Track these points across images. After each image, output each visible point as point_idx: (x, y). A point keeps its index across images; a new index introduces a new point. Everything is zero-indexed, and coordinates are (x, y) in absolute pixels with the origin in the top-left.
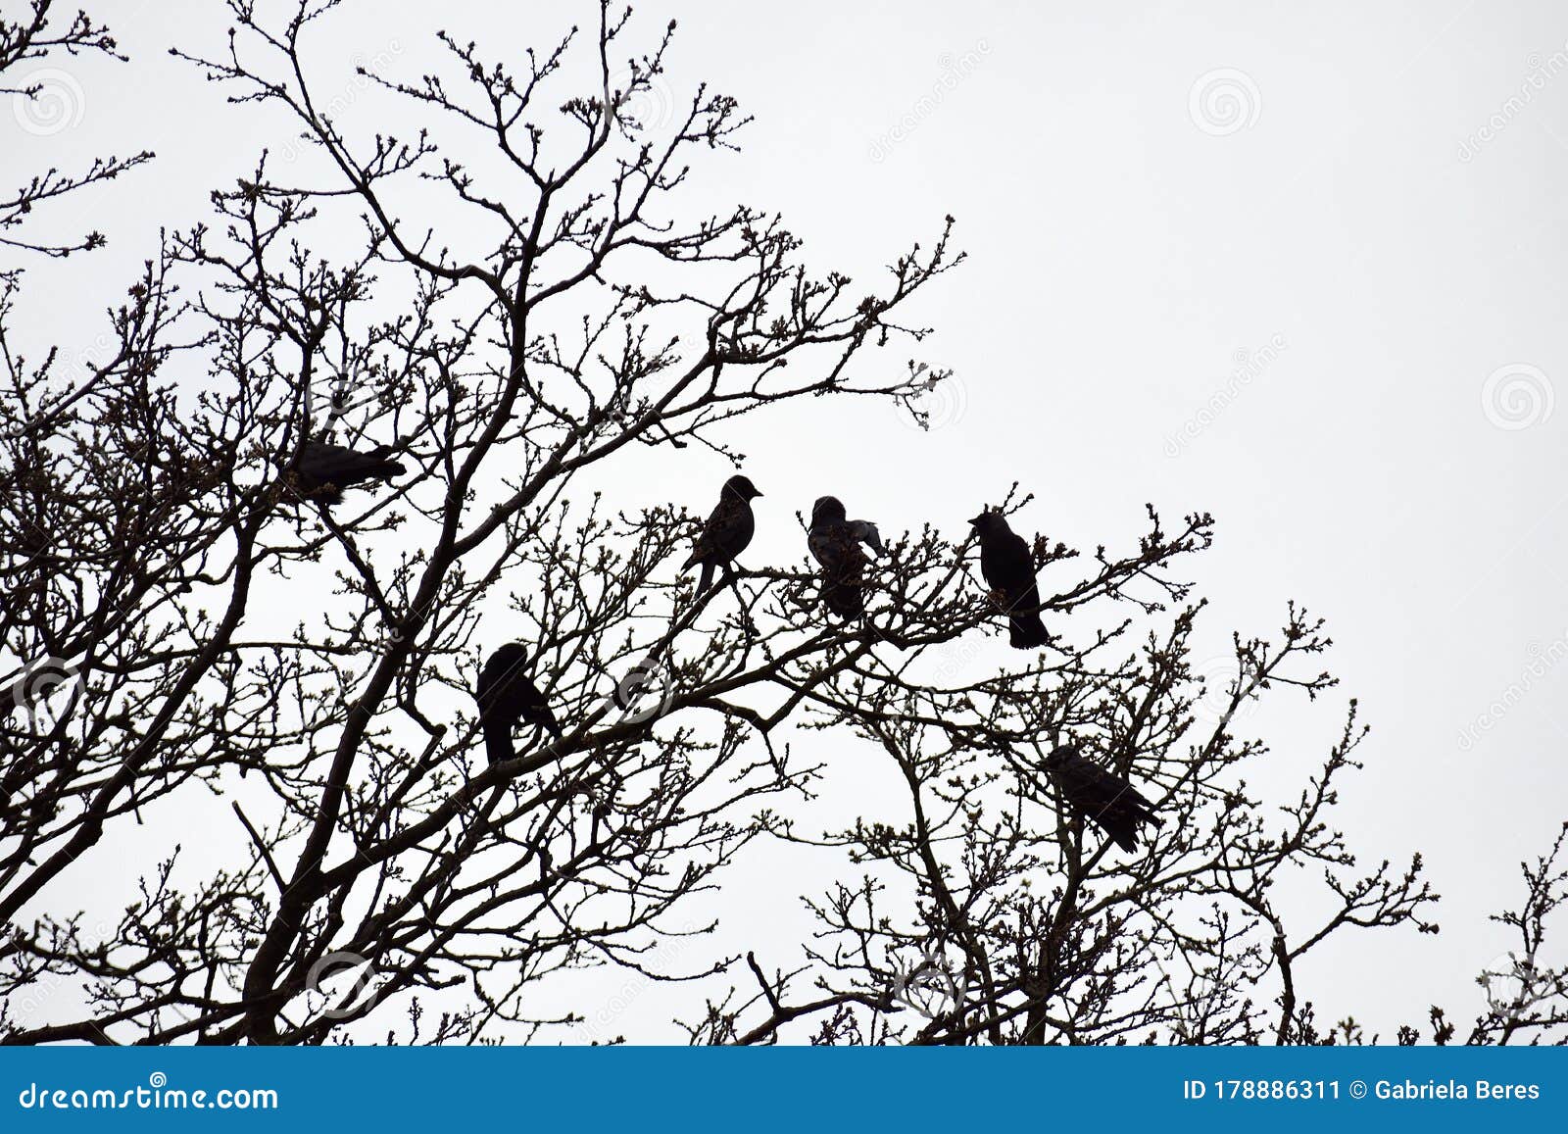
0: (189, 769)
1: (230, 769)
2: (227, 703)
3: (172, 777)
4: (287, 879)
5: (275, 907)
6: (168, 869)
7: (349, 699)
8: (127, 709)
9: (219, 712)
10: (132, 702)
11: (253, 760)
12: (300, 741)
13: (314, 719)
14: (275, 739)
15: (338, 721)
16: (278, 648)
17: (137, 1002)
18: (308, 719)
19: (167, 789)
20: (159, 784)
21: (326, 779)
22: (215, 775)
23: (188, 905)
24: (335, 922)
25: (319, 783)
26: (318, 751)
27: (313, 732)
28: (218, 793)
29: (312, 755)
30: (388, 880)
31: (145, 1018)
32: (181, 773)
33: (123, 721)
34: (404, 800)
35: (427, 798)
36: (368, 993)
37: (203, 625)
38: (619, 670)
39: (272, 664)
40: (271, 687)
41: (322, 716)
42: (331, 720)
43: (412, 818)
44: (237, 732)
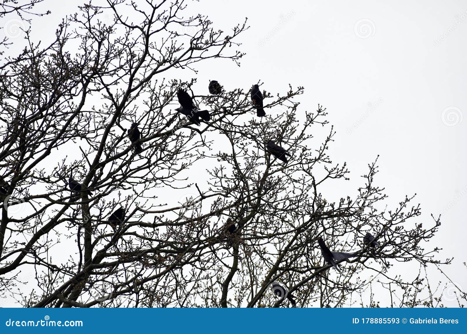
0: (70, 138)
1: (78, 138)
2: (78, 123)
3: (65, 140)
4: (91, 164)
6: (64, 161)
7: (105, 123)
8: (55, 123)
9: (76, 125)
11: (83, 136)
12: (94, 132)
13: (98, 127)
14: (89, 132)
15: (103, 128)
16: (90, 112)
17: (57, 190)
18: (96, 128)
19: (64, 143)
20: (62, 142)
21: (100, 141)
22: (75, 139)
23: (68, 168)
24: (102, 174)
26: (98, 134)
27: (97, 130)
28: (75, 143)
29: (97, 136)
30: (114, 165)
32: (68, 139)
33: (54, 126)
34: (117, 146)
35: (123, 146)
36: (109, 189)
37: (73, 105)
38: (168, 118)
39: (88, 115)
40: (88, 119)
41: (99, 127)
42: (101, 128)
43: (120, 151)
44: (80, 130)
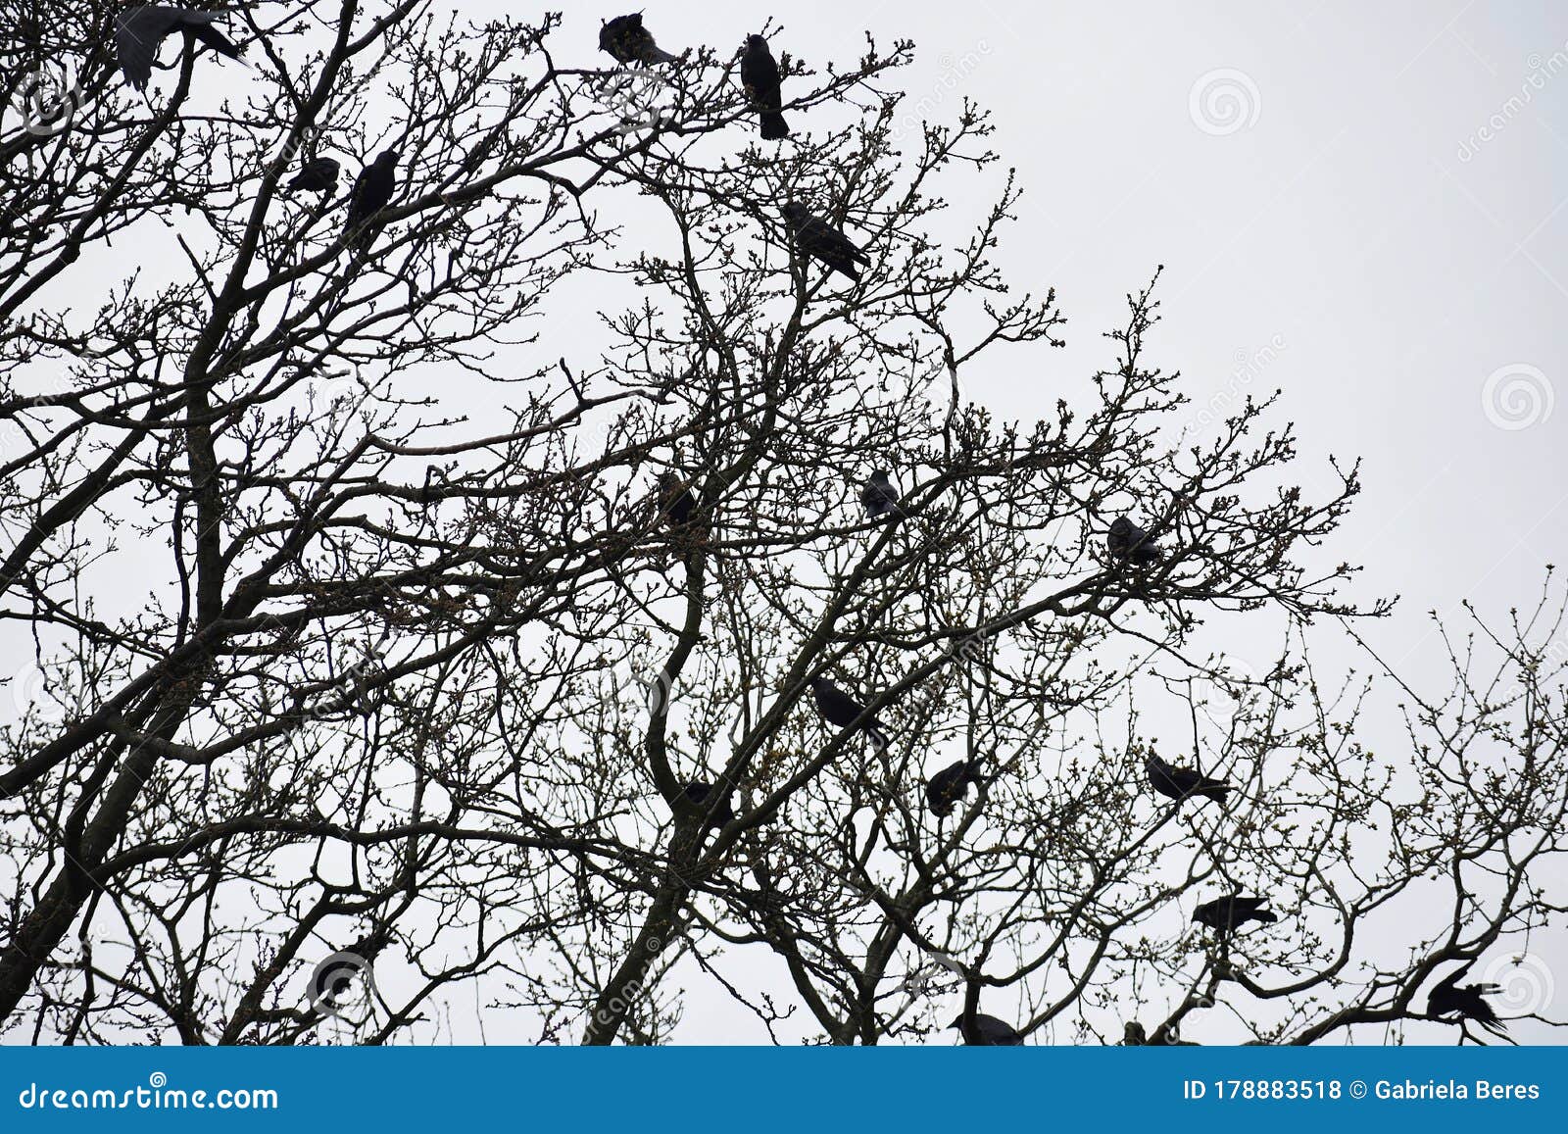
0: (147, 207)
1: (178, 208)
2: (176, 159)
3: (131, 213)
4: (218, 294)
5: (210, 314)
6: (131, 284)
7: (265, 161)
8: (101, 159)
9: (170, 165)
10: (105, 155)
11: (192, 202)
12: (230, 189)
13: (241, 173)
14: (210, 188)
15: (258, 176)
16: (211, 121)
17: (107, 381)
18: (236, 174)
19: (127, 223)
20: (121, 220)
21: (247, 220)
22: (167, 212)
23: (148, 308)
24: (253, 325)
25: (242, 223)
26: (244, 197)
27: (240, 182)
28: (169, 225)
29: (239, 200)
30: (294, 299)
31: (111, 391)
32: (140, 210)
33: (99, 168)
34: (307, 236)
35: (328, 234)
36: (278, 380)
37: (158, 100)
38: (469, 144)
39: (206, 133)
40: (207, 148)
41: (246, 172)
42: (253, 175)
43: (313, 251)
44: (183, 182)
